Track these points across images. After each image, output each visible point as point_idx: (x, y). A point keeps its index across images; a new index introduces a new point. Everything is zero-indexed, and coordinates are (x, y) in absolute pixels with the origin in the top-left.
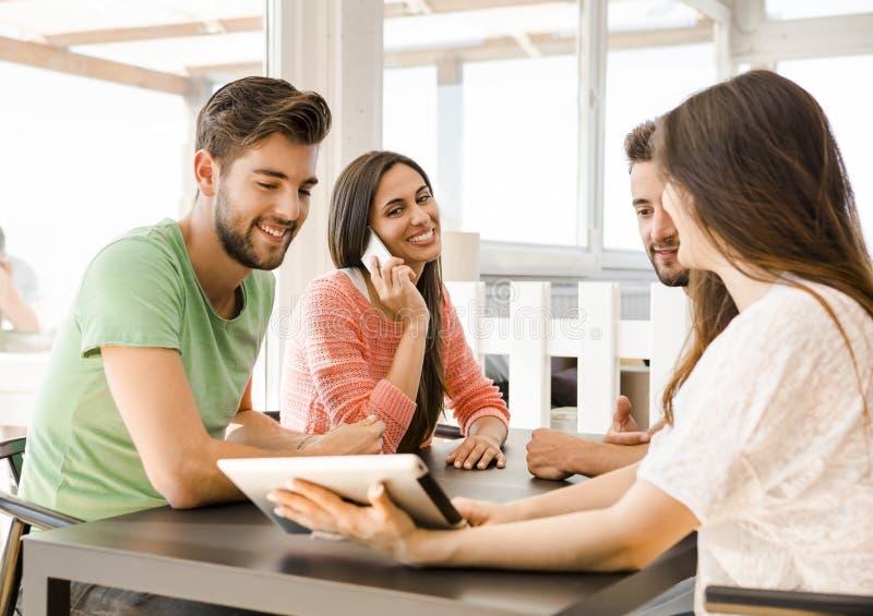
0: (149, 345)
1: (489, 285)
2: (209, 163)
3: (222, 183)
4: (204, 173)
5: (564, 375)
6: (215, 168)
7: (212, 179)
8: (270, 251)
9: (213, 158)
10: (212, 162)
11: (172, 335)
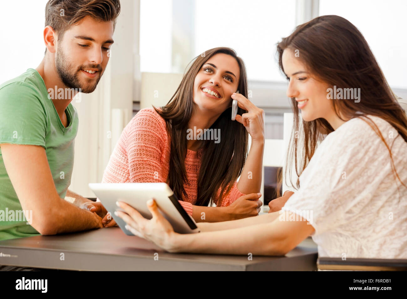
0: (26, 144)
2: (52, 33)
3: (59, 44)
4: (49, 39)
6: (55, 36)
7: (54, 42)
8: (88, 82)
9: (53, 31)
10: (53, 33)
11: (40, 138)
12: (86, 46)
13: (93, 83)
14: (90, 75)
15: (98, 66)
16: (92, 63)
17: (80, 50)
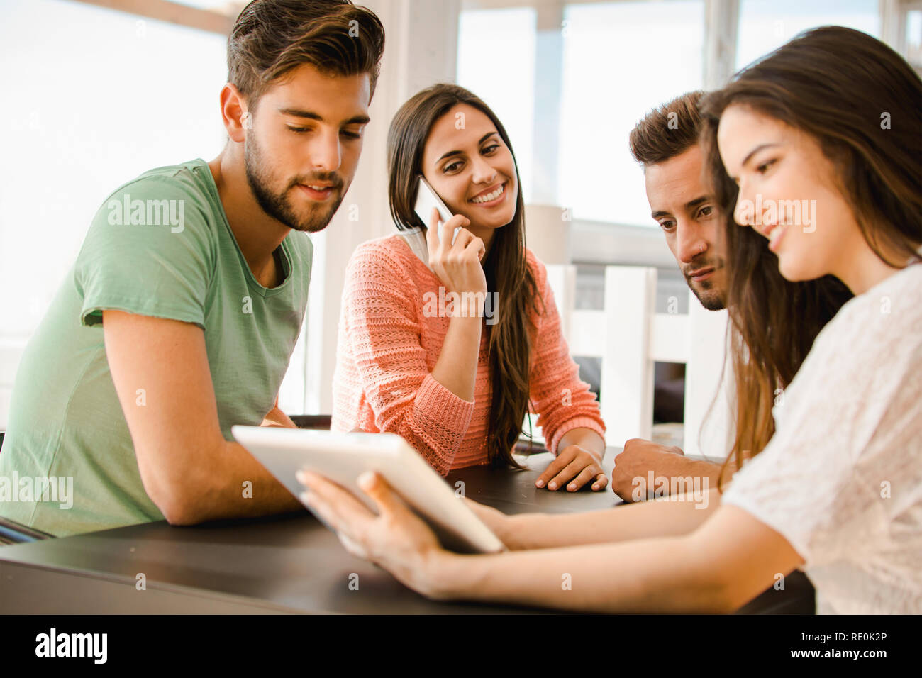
0: (162, 315)
1: (580, 273)
2: (237, 100)
4: (232, 113)
5: (670, 386)
6: (243, 104)
7: (241, 120)
8: (313, 209)
9: (240, 95)
10: (239, 99)
11: (194, 306)
12: (304, 131)
13: (324, 212)
14: (315, 195)
15: (331, 176)
16: (318, 169)
17: (293, 138)
